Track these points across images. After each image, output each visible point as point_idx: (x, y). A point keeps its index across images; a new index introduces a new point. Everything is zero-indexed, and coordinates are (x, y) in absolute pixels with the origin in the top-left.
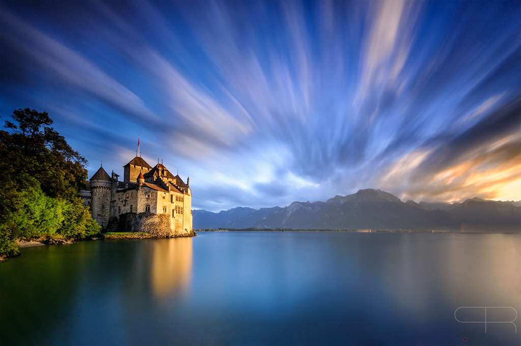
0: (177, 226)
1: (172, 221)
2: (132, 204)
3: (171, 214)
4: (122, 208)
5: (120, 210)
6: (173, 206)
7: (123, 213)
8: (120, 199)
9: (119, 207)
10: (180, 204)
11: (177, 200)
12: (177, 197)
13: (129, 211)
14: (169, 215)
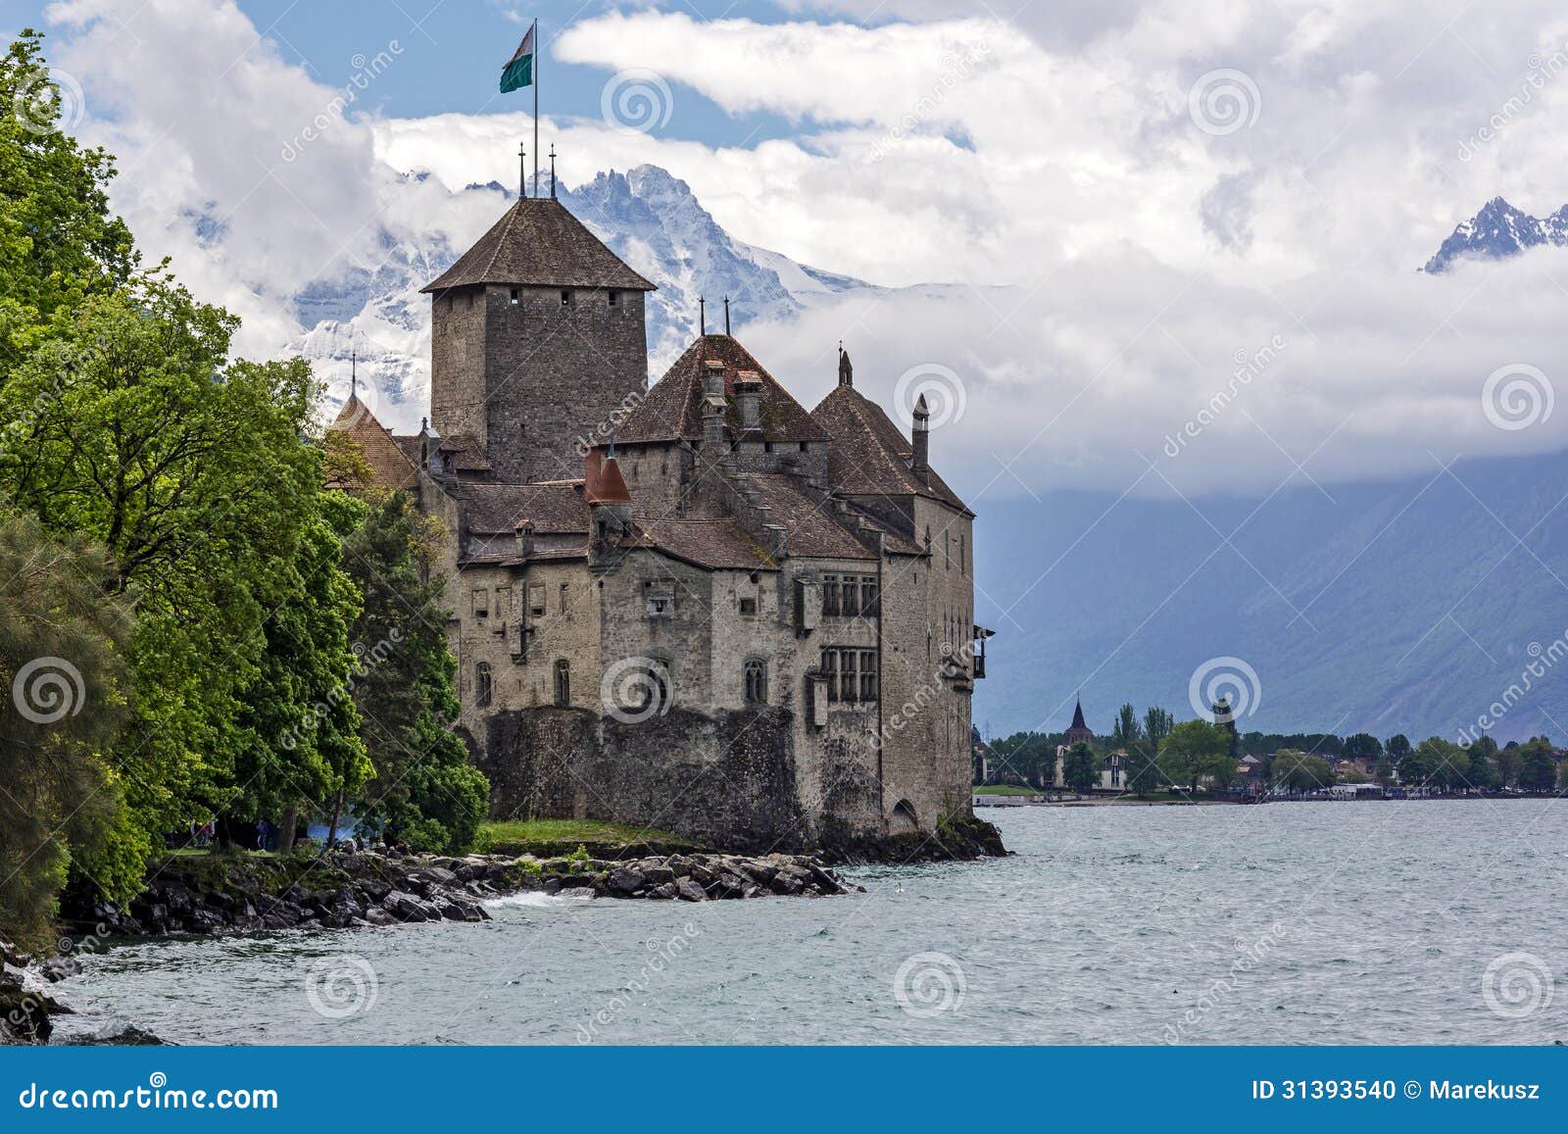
0: (842, 789)
1: (804, 753)
2: (567, 655)
3: (797, 706)
4: (504, 674)
5: (485, 682)
6: (809, 657)
7: (513, 706)
8: (484, 614)
9: (483, 666)
10: (855, 632)
11: (829, 611)
12: (829, 587)
13: (547, 698)
14: (786, 717)
